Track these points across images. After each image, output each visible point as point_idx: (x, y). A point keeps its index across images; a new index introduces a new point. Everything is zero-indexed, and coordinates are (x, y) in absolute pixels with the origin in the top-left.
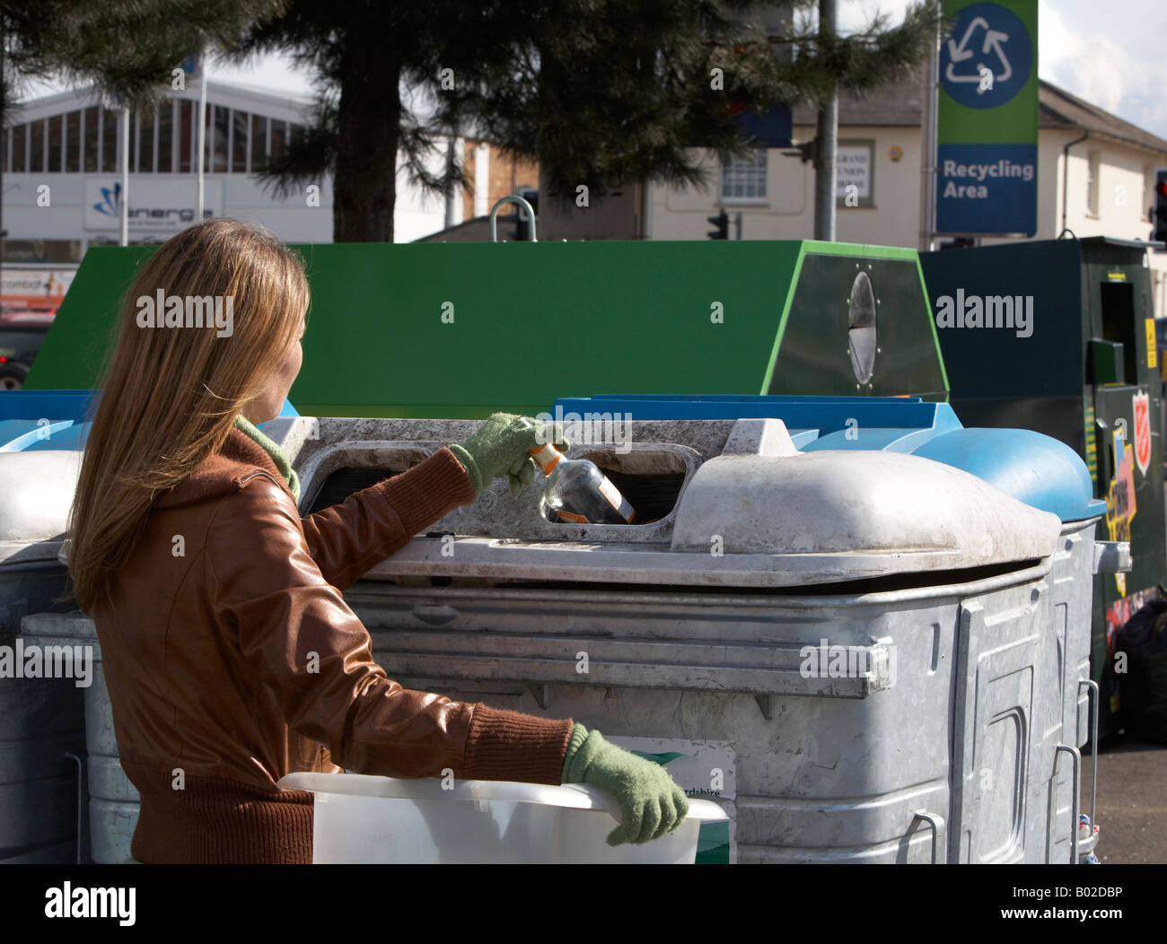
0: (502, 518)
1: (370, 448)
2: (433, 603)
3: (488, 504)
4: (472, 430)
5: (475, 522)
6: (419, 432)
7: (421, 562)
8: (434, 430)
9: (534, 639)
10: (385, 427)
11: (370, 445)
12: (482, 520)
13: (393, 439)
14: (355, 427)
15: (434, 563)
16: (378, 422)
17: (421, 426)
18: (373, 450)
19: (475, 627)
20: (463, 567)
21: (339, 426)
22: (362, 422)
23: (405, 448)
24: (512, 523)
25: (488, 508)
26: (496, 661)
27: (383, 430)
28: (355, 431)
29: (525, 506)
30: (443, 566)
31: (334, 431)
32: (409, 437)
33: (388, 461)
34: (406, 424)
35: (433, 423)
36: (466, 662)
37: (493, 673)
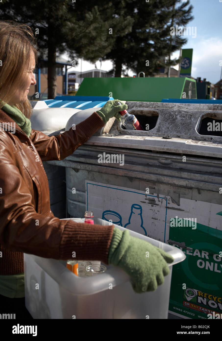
0: (183, 132)
1: (141, 110)
2: (165, 159)
3: (179, 128)
4: (169, 106)
5: (175, 133)
6: (154, 106)
7: (163, 147)
8: (158, 105)
9: (201, 175)
10: (145, 104)
11: (141, 109)
12: (177, 132)
13: (147, 107)
14: (136, 104)
15: (167, 148)
16: (143, 103)
17: (155, 104)
18: (142, 110)
19: (178, 167)
20: (177, 150)
21: (132, 104)
22: (138, 103)
23: (151, 110)
24: (187, 134)
25: (179, 129)
26: (188, 181)
27: (144, 105)
28: (137, 105)
29: (190, 129)
30: (170, 149)
31: (131, 105)
32: (152, 107)
33: (146, 113)
34: (150, 104)
35: (158, 103)
36: (177, 180)
37: (186, 185)
